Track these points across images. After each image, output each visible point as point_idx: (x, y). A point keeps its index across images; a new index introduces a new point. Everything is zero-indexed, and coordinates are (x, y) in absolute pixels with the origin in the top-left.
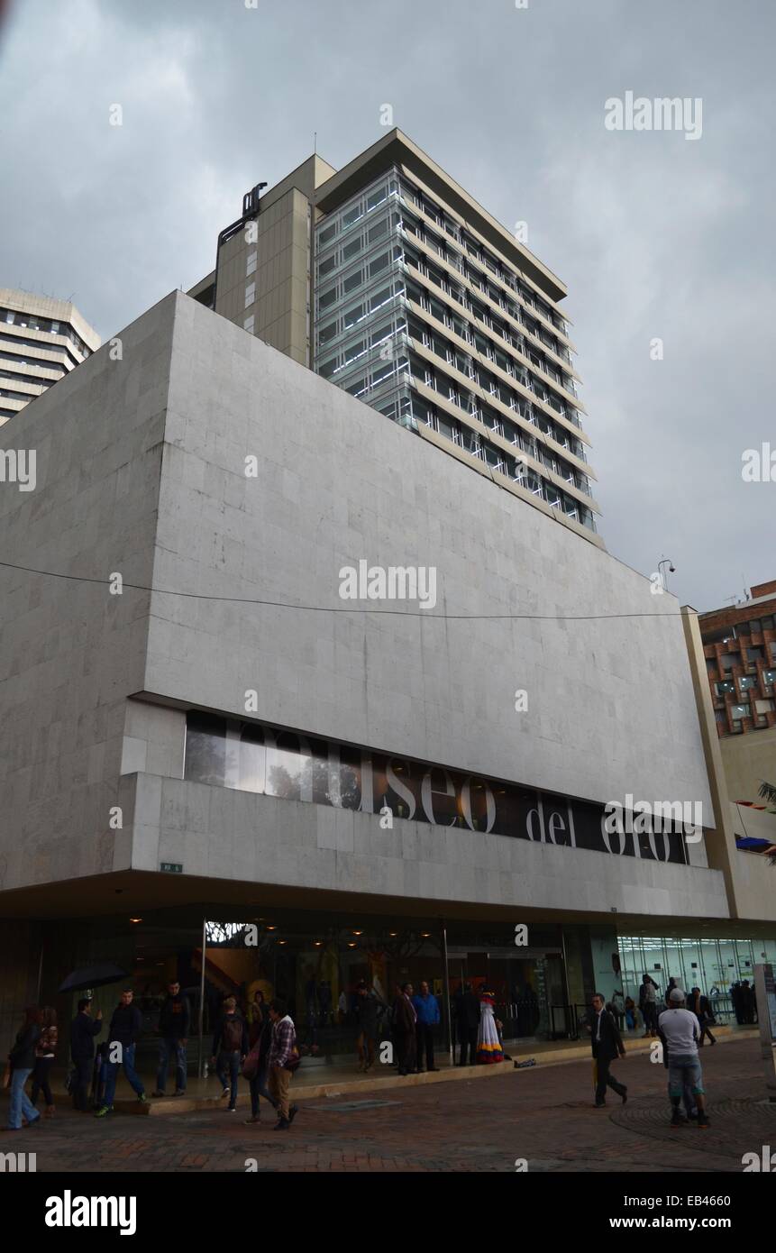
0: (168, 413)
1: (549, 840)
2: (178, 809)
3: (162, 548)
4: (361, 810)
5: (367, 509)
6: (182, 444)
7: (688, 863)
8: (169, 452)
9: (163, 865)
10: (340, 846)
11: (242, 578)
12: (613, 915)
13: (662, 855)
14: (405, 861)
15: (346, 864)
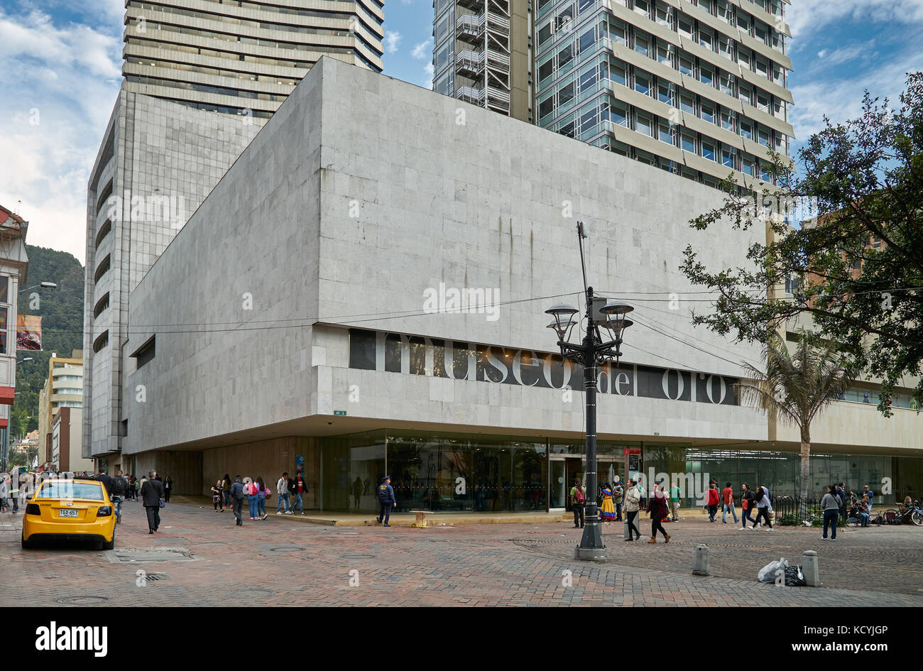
0: (322, 148)
1: (614, 392)
2: (342, 384)
3: (324, 237)
4: (467, 379)
5: (470, 184)
6: (333, 167)
7: (740, 405)
8: (325, 174)
9: (335, 412)
10: (446, 399)
11: (377, 247)
12: (656, 437)
13: (716, 400)
14: (491, 406)
15: (449, 409)
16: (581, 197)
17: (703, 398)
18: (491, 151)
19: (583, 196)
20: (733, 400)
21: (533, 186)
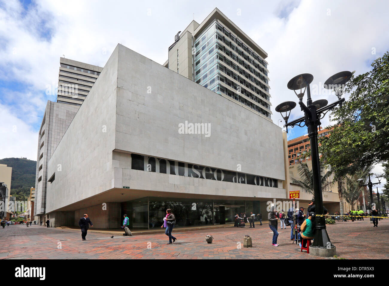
0: (118, 79)
1: (239, 182)
2: (127, 175)
3: (118, 115)
4: (184, 176)
5: (185, 105)
6: (123, 88)
7: (278, 188)
8: (119, 90)
9: (124, 187)
10: (176, 183)
11: (145, 122)
12: (255, 198)
13: (271, 186)
14: (195, 186)
15: (178, 187)
16: (227, 117)
17: (267, 185)
18: (193, 95)
19: (228, 116)
20: (276, 186)
21: (210, 110)
